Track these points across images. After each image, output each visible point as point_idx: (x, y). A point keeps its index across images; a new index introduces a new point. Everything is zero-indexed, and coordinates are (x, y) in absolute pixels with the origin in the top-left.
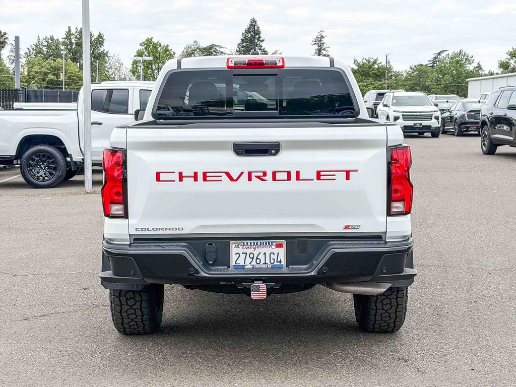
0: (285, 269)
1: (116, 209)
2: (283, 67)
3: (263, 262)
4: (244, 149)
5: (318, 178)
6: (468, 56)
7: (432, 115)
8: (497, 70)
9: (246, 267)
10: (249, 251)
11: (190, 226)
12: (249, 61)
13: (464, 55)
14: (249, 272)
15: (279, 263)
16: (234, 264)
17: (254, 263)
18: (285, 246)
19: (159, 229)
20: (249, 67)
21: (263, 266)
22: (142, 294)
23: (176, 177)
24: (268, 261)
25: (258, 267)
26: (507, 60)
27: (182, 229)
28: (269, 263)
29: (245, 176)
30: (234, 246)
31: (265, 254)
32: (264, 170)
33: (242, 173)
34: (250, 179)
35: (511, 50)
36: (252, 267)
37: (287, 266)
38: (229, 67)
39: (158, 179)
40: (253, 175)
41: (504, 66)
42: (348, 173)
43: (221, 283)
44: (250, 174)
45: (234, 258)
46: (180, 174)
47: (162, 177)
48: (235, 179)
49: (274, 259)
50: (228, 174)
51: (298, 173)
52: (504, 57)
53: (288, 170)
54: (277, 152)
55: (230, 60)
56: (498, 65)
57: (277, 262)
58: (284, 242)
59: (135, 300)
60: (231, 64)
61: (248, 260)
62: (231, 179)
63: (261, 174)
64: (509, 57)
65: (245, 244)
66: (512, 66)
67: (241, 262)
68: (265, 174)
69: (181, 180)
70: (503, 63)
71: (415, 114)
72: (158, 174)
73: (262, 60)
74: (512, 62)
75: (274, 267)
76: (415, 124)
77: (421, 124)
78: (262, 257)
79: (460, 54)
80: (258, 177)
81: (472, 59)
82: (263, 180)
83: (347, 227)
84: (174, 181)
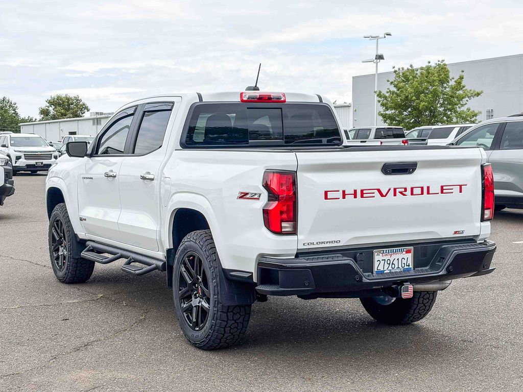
0: (412, 273)
1: (286, 226)
2: (284, 101)
3: (396, 266)
4: (391, 169)
5: (442, 192)
6: (11, 103)
7: (51, 155)
8: (38, 117)
9: (385, 272)
10: (386, 258)
11: (345, 239)
12: (259, 96)
13: (7, 101)
14: (387, 277)
15: (408, 267)
16: (376, 270)
17: (390, 268)
18: (412, 251)
19: (322, 243)
20: (259, 101)
21: (397, 270)
22: (242, 308)
23: (340, 195)
24: (400, 266)
25: (393, 271)
26: (47, 108)
27: (340, 241)
28: (401, 268)
29: (392, 191)
30: (376, 254)
31: (398, 259)
32: (405, 187)
33: (390, 190)
34: (395, 195)
35: (50, 99)
36: (389, 271)
37: (414, 269)
38: (242, 101)
39: (326, 198)
40: (398, 190)
41: (45, 113)
42: (461, 186)
43: (374, 287)
44: (395, 190)
45: (376, 264)
46: (344, 192)
47: (330, 195)
48: (384, 195)
49: (404, 264)
50: (379, 191)
51: (428, 188)
52: (44, 105)
53: (421, 186)
54: (414, 170)
55: (244, 95)
56: (39, 111)
57: (407, 266)
58: (412, 248)
59: (240, 314)
60: (245, 99)
61: (387, 266)
62: (382, 195)
63: (403, 190)
64: (48, 105)
65: (385, 252)
66: (52, 113)
67: (381, 268)
68: (406, 190)
69: (344, 197)
70: (44, 109)
71: (37, 153)
72: (326, 193)
73: (270, 96)
74: (51, 109)
75: (405, 270)
76: (36, 163)
77: (42, 163)
78: (396, 262)
79: (3, 100)
80: (401, 193)
81: (15, 106)
82: (404, 195)
83: (456, 233)
84: (339, 199)
